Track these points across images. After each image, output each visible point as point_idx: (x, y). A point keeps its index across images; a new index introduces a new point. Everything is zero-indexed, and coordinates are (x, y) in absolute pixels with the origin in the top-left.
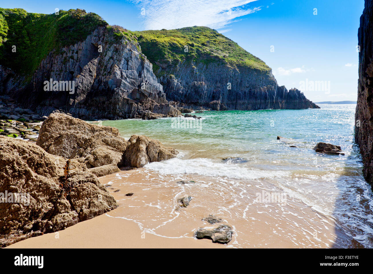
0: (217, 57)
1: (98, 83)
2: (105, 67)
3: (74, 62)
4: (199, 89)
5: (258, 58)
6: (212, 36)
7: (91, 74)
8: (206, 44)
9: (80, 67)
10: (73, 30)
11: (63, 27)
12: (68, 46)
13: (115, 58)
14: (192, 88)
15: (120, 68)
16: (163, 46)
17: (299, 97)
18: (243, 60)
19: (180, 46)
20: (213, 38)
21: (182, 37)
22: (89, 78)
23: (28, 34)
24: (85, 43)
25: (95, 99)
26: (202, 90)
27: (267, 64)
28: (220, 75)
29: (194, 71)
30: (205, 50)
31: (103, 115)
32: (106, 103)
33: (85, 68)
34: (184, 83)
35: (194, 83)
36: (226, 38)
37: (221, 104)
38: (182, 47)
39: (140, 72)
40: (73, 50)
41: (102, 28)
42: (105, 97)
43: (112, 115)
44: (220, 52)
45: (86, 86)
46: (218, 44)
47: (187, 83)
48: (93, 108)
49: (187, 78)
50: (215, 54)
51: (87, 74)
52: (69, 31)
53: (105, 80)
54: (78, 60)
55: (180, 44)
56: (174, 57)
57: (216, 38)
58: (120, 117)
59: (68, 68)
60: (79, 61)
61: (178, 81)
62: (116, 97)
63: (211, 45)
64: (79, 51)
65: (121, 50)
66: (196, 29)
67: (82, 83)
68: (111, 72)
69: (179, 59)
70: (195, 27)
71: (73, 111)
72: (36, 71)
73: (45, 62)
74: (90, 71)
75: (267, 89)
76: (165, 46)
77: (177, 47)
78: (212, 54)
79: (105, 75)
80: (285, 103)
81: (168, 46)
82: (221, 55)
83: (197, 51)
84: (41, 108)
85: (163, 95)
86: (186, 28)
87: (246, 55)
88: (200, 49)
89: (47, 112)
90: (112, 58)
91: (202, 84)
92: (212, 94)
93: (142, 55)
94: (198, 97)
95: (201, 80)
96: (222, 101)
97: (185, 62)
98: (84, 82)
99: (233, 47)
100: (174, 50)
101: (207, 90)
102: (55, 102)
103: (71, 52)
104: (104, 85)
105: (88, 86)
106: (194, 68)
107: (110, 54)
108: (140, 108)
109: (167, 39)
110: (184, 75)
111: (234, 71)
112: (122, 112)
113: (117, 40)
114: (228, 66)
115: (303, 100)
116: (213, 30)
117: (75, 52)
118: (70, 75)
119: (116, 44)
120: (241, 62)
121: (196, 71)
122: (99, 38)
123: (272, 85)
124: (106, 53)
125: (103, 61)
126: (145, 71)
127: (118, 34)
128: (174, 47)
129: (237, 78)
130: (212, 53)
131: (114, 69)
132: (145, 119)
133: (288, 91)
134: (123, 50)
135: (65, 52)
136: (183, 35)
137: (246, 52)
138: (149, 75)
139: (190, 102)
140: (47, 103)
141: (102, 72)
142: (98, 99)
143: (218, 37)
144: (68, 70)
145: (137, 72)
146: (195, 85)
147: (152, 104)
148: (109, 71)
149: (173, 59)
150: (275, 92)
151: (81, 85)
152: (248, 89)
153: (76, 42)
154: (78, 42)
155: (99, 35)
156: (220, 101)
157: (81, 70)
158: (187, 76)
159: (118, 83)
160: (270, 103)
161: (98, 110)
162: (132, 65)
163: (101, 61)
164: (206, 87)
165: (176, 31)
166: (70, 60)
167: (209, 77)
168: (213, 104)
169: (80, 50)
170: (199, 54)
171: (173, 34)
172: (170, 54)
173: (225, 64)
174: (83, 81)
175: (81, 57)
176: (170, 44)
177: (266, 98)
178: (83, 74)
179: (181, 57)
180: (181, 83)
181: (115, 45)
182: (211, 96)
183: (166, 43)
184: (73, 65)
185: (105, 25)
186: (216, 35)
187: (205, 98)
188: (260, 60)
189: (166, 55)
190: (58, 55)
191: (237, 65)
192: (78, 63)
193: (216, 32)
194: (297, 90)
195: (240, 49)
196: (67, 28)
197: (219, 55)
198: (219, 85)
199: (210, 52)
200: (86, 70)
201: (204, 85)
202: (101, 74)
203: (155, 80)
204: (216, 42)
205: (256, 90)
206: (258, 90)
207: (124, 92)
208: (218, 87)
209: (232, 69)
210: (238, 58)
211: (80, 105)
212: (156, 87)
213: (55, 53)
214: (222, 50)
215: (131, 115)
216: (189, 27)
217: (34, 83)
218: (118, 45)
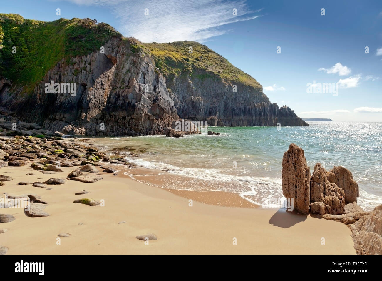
0: (212, 73)
1: (115, 97)
2: (122, 80)
3: (86, 74)
4: (197, 104)
5: (249, 75)
6: (203, 52)
7: (102, 86)
8: (199, 59)
9: (93, 79)
10: (85, 40)
11: (73, 36)
12: (80, 57)
13: (132, 71)
14: (189, 103)
15: (137, 82)
16: (159, 60)
17: (290, 114)
18: (236, 76)
19: (175, 60)
20: (205, 54)
21: (175, 51)
22: (101, 91)
23: (26, 42)
24: (99, 55)
25: (113, 113)
26: (200, 105)
27: (258, 81)
28: (215, 91)
29: (190, 86)
30: (200, 65)
31: (124, 131)
32: (127, 118)
33: (97, 80)
34: (181, 98)
35: (191, 98)
36: (217, 54)
37: (218, 119)
38: (177, 61)
39: (154, 86)
40: (86, 62)
41: (116, 39)
42: (126, 112)
43: (134, 132)
44: (214, 68)
45: (98, 100)
46: (211, 60)
47: (183, 98)
48: (111, 124)
49: (184, 93)
50: (210, 70)
51: (99, 87)
52: (81, 41)
53: (123, 94)
54: (91, 71)
55: (176, 58)
56: (170, 71)
57: (208, 54)
58: (142, 133)
59: (80, 80)
60: (93, 73)
61: (175, 96)
62: (139, 112)
63: (204, 61)
64: (92, 63)
65: (139, 63)
66: (187, 43)
67: (94, 96)
68: (129, 85)
69: (175, 73)
70: (186, 41)
71: (89, 126)
72: (41, 82)
73: (52, 73)
74: (102, 84)
75: (261, 105)
76: (161, 60)
77: (173, 61)
78: (207, 70)
79: (123, 88)
80: (278, 120)
81: (164, 60)
82: (216, 71)
83: (192, 66)
84: (50, 123)
85: (175, 111)
86: (177, 42)
87: (238, 71)
88: (195, 64)
89: (57, 127)
90: (129, 71)
91: (199, 99)
92: (209, 109)
93: (156, 68)
94: (195, 112)
95: (198, 95)
96: (219, 117)
97: (181, 76)
98: (97, 95)
99: (225, 63)
100: (169, 64)
101: (204, 105)
102: (67, 116)
103: (84, 63)
104: (123, 99)
105: (100, 100)
106: (190, 83)
107: (127, 66)
108: (160, 124)
109: (162, 53)
110: (181, 90)
111: (229, 87)
112: (144, 128)
113: (134, 52)
114: (223, 82)
115: (294, 117)
116: (204, 46)
117: (88, 63)
118: (82, 87)
119: (134, 57)
120: (235, 78)
121: (192, 86)
122: (113, 49)
123: (266, 102)
124: (123, 65)
125: (120, 73)
126: (160, 85)
127: (135, 47)
128: (169, 61)
129: (232, 95)
130: (207, 68)
131: (133, 83)
132: (170, 136)
133: (280, 109)
134: (140, 63)
135: (76, 63)
136: (176, 50)
137: (237, 68)
138: (163, 90)
139: (187, 117)
140: (57, 117)
141: (119, 85)
142: (117, 114)
143: (210, 53)
144: (80, 83)
145: (153, 86)
146: (192, 100)
147: (170, 120)
148: (127, 84)
149: (169, 73)
150: (269, 109)
151: (93, 99)
152: (243, 105)
153: (89, 53)
154: (91, 53)
155: (112, 46)
156: (217, 117)
157: (93, 82)
158: (184, 91)
159: (139, 98)
160: (265, 120)
161: (118, 126)
162: (148, 78)
163: (118, 74)
164: (203, 102)
165: (167, 45)
166: (82, 72)
167: (204, 92)
168: (210, 120)
169: (93, 61)
170: (194, 69)
171: (166, 48)
172: (166, 68)
173: (220, 80)
174: (95, 94)
175: (94, 69)
176: (166, 58)
177: (260, 115)
178: (96, 87)
179: (177, 72)
180: (178, 98)
181: (132, 58)
182: (208, 112)
183: (162, 56)
184: (85, 76)
185: (119, 36)
186: (207, 51)
187: (202, 113)
188: (251, 77)
189: (162, 68)
190: (68, 65)
191: (231, 81)
192: (91, 75)
193: (207, 47)
194: (288, 108)
195: (232, 66)
196: (78, 38)
197: (214, 71)
198: (215, 100)
199: (204, 67)
200: (98, 82)
201: (202, 101)
202: (119, 87)
203: (168, 95)
204: (209, 58)
205: (251, 107)
206: (253, 107)
207: (145, 107)
208: (214, 102)
209: (227, 85)
210: (232, 74)
211: (97, 120)
212: (168, 102)
213: (65, 64)
214: (215, 66)
215: (152, 132)
216: (180, 42)
217: (38, 95)
218: (135, 58)
